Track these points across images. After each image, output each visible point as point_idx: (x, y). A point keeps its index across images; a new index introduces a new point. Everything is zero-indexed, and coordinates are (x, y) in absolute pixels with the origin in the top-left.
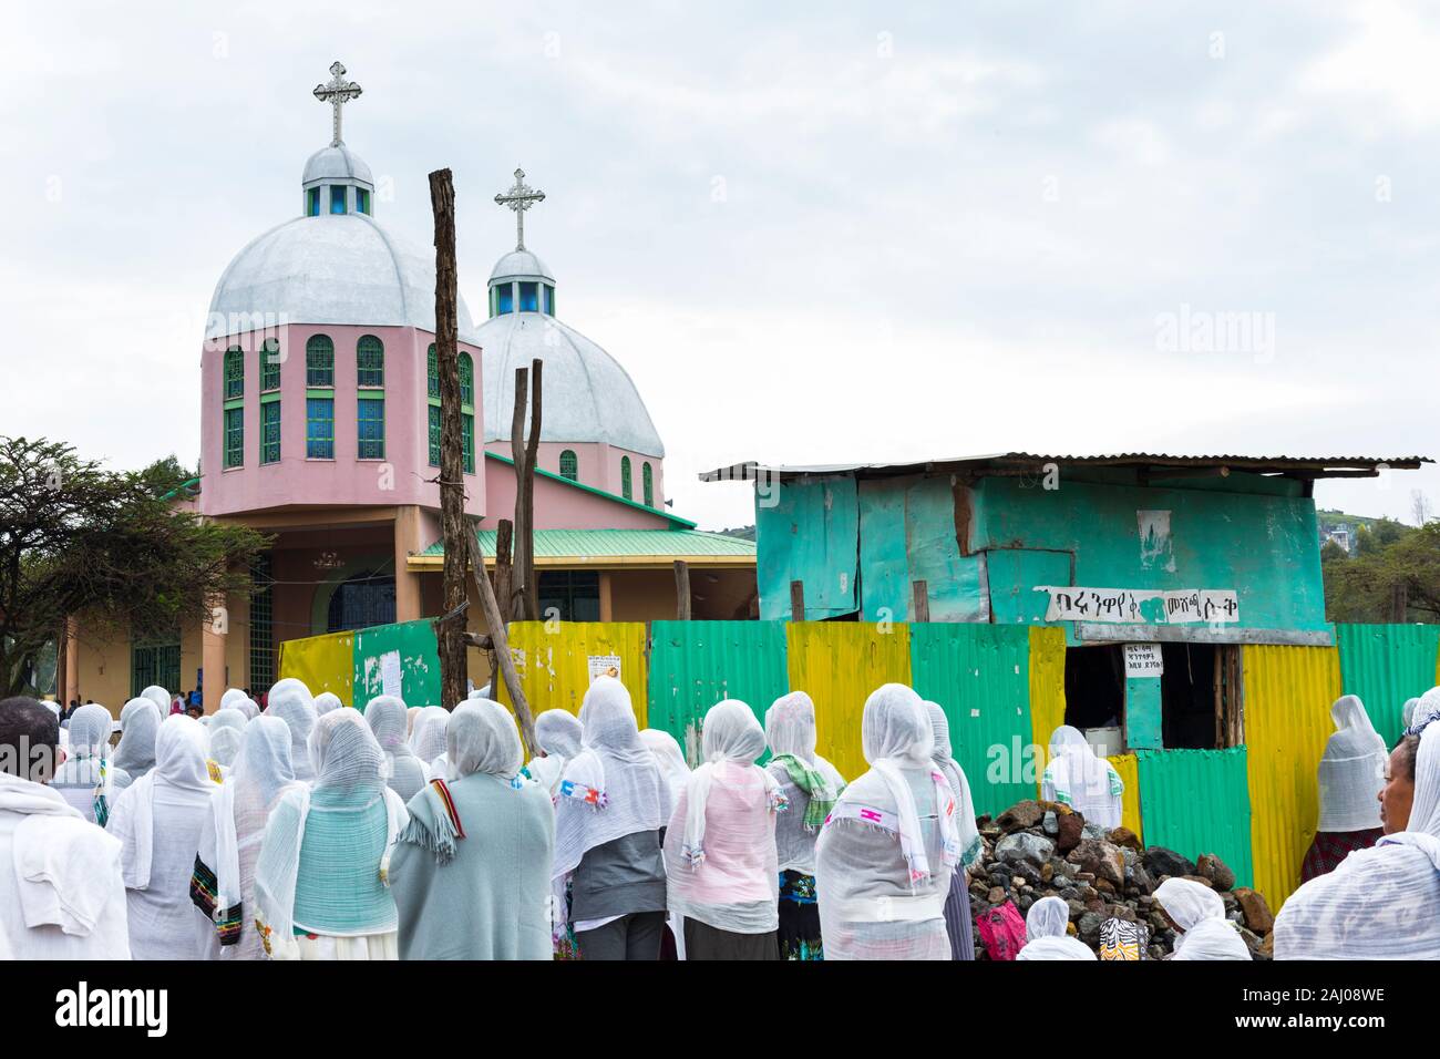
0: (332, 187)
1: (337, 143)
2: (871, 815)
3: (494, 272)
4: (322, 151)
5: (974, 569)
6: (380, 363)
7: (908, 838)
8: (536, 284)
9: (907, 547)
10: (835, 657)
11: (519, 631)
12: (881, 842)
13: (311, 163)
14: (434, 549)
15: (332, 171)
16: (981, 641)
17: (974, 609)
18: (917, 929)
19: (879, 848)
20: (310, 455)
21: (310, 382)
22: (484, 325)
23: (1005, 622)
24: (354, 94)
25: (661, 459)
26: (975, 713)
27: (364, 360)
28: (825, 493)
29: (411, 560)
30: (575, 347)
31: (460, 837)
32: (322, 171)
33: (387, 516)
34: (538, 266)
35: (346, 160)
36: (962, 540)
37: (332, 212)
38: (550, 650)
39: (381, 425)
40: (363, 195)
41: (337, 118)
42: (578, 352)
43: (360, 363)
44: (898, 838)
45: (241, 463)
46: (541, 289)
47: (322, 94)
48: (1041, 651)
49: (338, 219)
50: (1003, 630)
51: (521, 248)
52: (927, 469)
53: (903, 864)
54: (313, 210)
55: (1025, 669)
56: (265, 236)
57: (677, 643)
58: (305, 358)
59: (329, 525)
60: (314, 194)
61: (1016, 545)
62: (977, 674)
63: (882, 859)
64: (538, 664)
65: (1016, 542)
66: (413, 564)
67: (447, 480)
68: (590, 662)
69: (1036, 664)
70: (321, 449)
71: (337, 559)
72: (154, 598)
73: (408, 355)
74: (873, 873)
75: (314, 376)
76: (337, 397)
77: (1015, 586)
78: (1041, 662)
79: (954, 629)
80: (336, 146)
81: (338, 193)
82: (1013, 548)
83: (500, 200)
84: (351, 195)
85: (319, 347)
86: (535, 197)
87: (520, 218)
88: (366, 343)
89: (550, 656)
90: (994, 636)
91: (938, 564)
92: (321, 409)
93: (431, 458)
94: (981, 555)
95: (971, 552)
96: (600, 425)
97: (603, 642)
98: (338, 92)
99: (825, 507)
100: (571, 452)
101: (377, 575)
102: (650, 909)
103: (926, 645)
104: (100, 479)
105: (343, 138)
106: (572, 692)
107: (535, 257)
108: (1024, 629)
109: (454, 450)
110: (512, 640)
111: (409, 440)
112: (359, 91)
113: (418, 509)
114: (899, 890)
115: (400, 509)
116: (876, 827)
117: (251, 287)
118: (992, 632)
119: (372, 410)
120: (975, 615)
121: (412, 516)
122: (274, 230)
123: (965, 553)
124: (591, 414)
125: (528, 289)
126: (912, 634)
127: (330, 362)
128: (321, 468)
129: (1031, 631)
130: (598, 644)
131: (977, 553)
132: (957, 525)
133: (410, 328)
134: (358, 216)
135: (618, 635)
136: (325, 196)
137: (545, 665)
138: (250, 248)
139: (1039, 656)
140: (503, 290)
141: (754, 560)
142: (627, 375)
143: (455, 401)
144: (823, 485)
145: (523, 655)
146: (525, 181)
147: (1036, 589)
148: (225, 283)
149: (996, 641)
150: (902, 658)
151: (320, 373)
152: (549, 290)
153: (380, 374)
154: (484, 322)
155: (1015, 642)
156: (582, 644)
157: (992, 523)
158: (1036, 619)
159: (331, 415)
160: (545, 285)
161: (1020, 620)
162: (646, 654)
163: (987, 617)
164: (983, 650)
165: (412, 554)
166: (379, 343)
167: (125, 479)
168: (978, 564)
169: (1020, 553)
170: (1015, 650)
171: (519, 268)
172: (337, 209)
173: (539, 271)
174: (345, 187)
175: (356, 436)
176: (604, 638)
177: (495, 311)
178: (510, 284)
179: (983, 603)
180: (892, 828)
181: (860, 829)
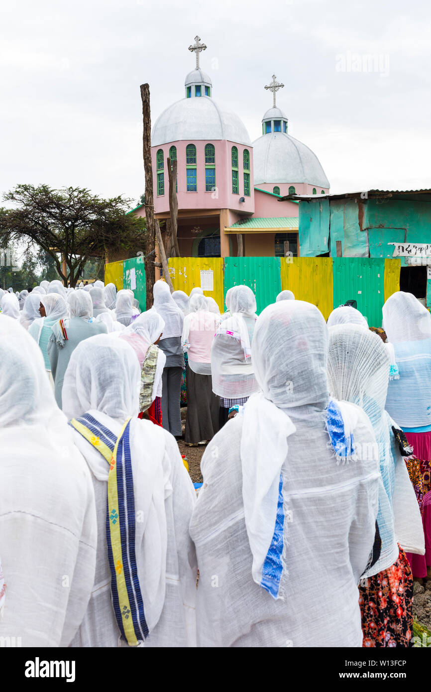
0: (196, 86)
1: (198, 69)
2: (230, 333)
3: (264, 117)
4: (192, 72)
5: (364, 236)
6: (214, 155)
7: (244, 342)
8: (280, 121)
9: (344, 227)
10: (300, 271)
11: (173, 261)
12: (233, 343)
13: (188, 77)
14: (235, 226)
15: (195, 80)
16: (363, 264)
17: (363, 252)
18: (248, 377)
19: (233, 345)
20: (188, 190)
21: (188, 162)
22: (261, 137)
23: (374, 257)
24: (204, 48)
25: (328, 189)
26: (360, 292)
27: (208, 153)
28: (320, 206)
29: (225, 229)
30: (295, 145)
31: (66, 339)
32: (192, 80)
33: (217, 213)
34: (281, 114)
35: (201, 75)
36: (360, 224)
37: (196, 96)
38: (185, 268)
39: (214, 178)
40: (207, 88)
41: (197, 58)
42: (296, 148)
43: (206, 155)
44: (240, 342)
45: (163, 194)
46: (282, 123)
47: (192, 49)
48: (390, 268)
49: (198, 98)
50: (373, 260)
51: (275, 107)
52: (346, 197)
53: (242, 352)
54: (189, 96)
55: (382, 276)
56: (171, 106)
57: (236, 265)
58: (186, 153)
59: (197, 216)
60: (189, 89)
61: (381, 227)
62: (361, 277)
63: (235, 350)
64: (180, 273)
65: (381, 225)
66: (226, 231)
67: (147, 204)
68: (201, 272)
69: (387, 274)
70: (192, 188)
71: (200, 229)
72: (120, 245)
73: (224, 152)
74: (231, 356)
75: (189, 160)
76: (198, 167)
77: (380, 242)
78: (390, 272)
79: (352, 260)
80: (197, 70)
81: (198, 88)
82: (379, 227)
83: (266, 88)
84: (203, 89)
85: (191, 148)
86: (280, 86)
87: (274, 94)
88: (208, 147)
89: (185, 271)
90: (369, 262)
91: (353, 234)
92: (192, 172)
93: (233, 191)
94: (367, 230)
95: (363, 229)
96: (304, 176)
97: (206, 265)
98: (198, 48)
99: (320, 211)
100: (293, 187)
101: (214, 235)
102: (174, 366)
103: (339, 266)
104: (99, 202)
105: (200, 66)
106: (194, 284)
107: (280, 111)
108: (382, 260)
109: (149, 193)
110: (170, 264)
111: (225, 184)
112: (206, 47)
113: (228, 210)
114: (240, 363)
115: (222, 211)
116: (232, 338)
117: (166, 126)
118: (369, 261)
119: (211, 172)
120: (364, 254)
121: (226, 213)
122: (175, 103)
123: (362, 230)
124: (301, 172)
125: (277, 123)
126: (333, 262)
127: (195, 155)
128: (192, 195)
129: (385, 261)
130: (204, 266)
131: (365, 230)
132: (359, 219)
133: (225, 140)
134: (206, 98)
135: (212, 262)
136: (193, 90)
137: (183, 274)
138: (166, 111)
139: (389, 270)
140: (268, 124)
141: (298, 229)
142: (316, 157)
143: (150, 174)
144: (320, 202)
145: (174, 270)
146: (276, 80)
147: (389, 244)
148: (156, 126)
149: (370, 265)
150: (329, 271)
151: (191, 159)
152: (285, 123)
153: (214, 159)
154: (260, 136)
155: (379, 265)
156: (198, 266)
157: (371, 218)
158: (388, 256)
159: (195, 175)
160: (284, 121)
161: (381, 256)
162: (223, 269)
163: (368, 255)
164: (364, 268)
165: (226, 227)
166: (213, 146)
167: (108, 201)
168: (365, 234)
169: (383, 229)
170: (378, 268)
171: (274, 115)
172: (198, 94)
173: (282, 116)
174: (200, 86)
175: (205, 182)
176: (206, 263)
177: (264, 132)
178: (270, 121)
179: (366, 250)
180: (238, 338)
181: (226, 338)
